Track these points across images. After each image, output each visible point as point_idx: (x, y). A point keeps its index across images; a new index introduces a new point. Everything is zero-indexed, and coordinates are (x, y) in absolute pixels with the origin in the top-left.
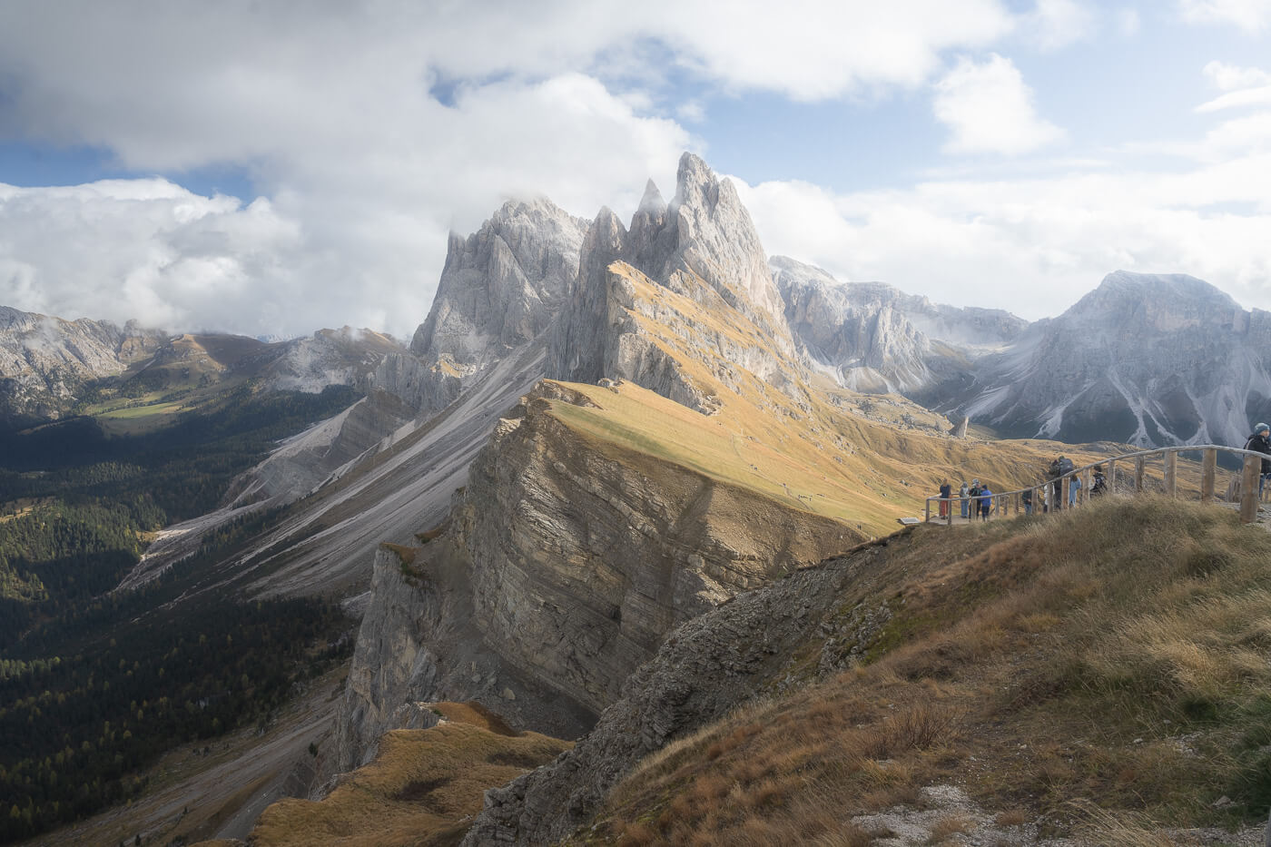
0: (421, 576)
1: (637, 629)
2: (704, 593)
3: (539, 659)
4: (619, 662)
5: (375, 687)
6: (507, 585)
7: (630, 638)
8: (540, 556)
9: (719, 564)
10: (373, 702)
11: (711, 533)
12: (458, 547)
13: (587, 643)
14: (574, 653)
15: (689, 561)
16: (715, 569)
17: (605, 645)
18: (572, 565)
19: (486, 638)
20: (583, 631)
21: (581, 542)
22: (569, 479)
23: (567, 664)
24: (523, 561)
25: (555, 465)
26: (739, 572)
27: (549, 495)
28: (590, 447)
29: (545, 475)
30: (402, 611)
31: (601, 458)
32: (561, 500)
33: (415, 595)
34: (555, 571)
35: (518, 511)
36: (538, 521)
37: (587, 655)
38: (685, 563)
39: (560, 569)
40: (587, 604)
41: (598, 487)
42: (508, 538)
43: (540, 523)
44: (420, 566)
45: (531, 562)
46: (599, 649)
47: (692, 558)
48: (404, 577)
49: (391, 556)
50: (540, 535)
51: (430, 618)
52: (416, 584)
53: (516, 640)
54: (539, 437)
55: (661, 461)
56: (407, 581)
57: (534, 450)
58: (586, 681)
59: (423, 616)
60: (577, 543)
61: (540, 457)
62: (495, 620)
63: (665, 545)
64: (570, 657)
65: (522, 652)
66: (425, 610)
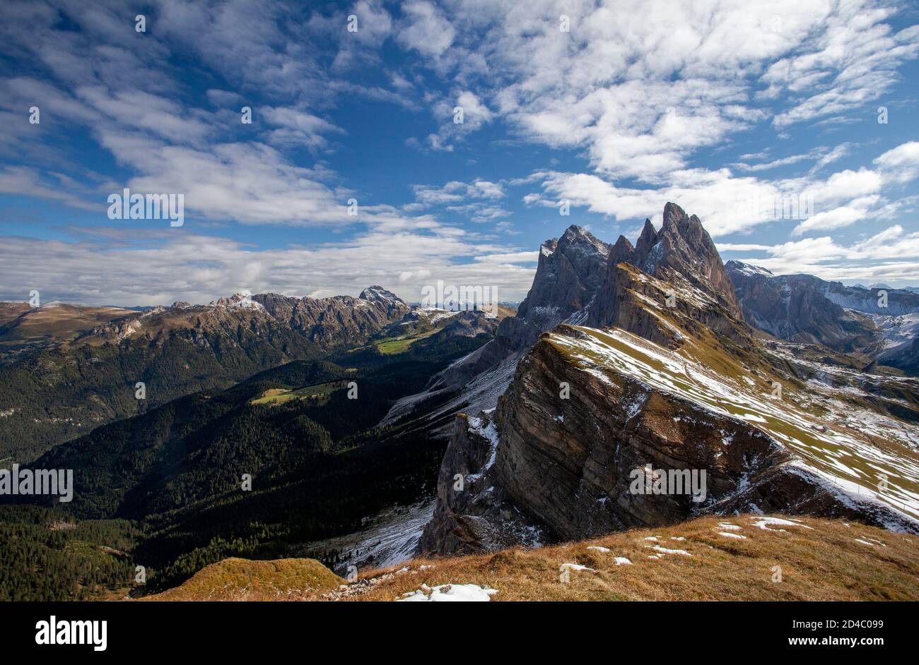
1: (592, 486)
3: (529, 496)
4: (580, 506)
5: (448, 496)
6: (513, 446)
7: (588, 491)
8: (531, 430)
9: (651, 446)
10: (448, 504)
11: (647, 424)
14: (551, 495)
15: (630, 442)
16: (648, 450)
17: (571, 493)
18: (552, 437)
19: (499, 477)
20: (558, 482)
22: (554, 382)
23: (546, 501)
24: (521, 432)
26: (667, 454)
27: (540, 390)
28: (568, 362)
29: (539, 378)
32: (548, 395)
33: (471, 445)
34: (541, 440)
35: (519, 399)
36: (531, 407)
37: (560, 498)
38: (627, 444)
39: (544, 440)
40: (562, 464)
41: (573, 388)
42: (514, 417)
45: (527, 433)
46: (568, 495)
47: (632, 440)
48: (466, 434)
50: (532, 416)
53: (516, 482)
56: (468, 437)
59: (476, 457)
61: (537, 367)
63: (615, 430)
64: (548, 498)
65: (519, 490)
66: (477, 455)
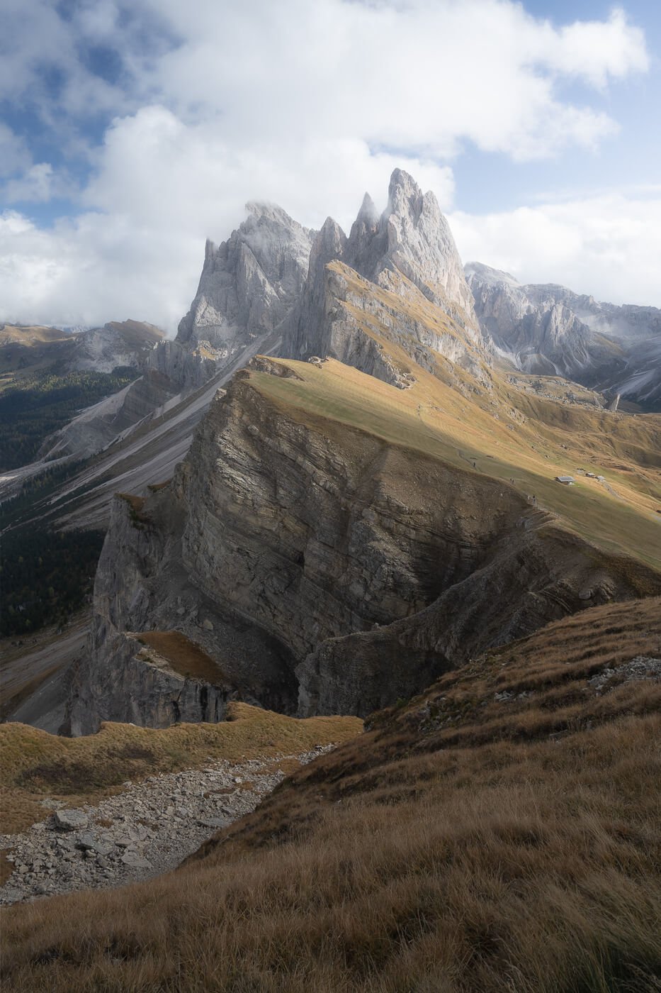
0: (147, 521)
1: (317, 573)
2: (375, 544)
3: (234, 595)
4: (302, 601)
5: (112, 611)
6: (207, 533)
7: (312, 580)
8: (233, 508)
9: (389, 517)
10: (112, 622)
11: (383, 490)
12: (178, 497)
13: (275, 583)
14: (264, 591)
15: (363, 515)
16: (387, 522)
17: (291, 585)
18: (262, 516)
19: (191, 576)
20: (272, 573)
21: (270, 496)
22: (261, 441)
23: (258, 600)
24: (219, 512)
25: (249, 428)
26: (407, 525)
27: (243, 455)
28: (280, 412)
29: (240, 436)
30: (131, 550)
31: (289, 422)
32: (253, 459)
33: (141, 537)
34: (247, 522)
35: (215, 468)
36: (232, 477)
37: (275, 594)
38: (360, 517)
39: (252, 520)
40: (276, 550)
41: (287, 448)
42: (207, 493)
43: (233, 479)
44: (146, 513)
45: (226, 513)
46: (285, 589)
47: (366, 512)
48: (132, 522)
49: (124, 504)
50: (234, 489)
51: (155, 556)
52: (143, 528)
53: (215, 579)
54: (235, 403)
55: (344, 425)
56: (135, 526)
57: (231, 415)
58: (274, 615)
59: (150, 552)
60: (266, 497)
61: (236, 421)
62: (198, 561)
63: (343, 500)
64: (260, 595)
65: (220, 590)
66: (150, 549)
